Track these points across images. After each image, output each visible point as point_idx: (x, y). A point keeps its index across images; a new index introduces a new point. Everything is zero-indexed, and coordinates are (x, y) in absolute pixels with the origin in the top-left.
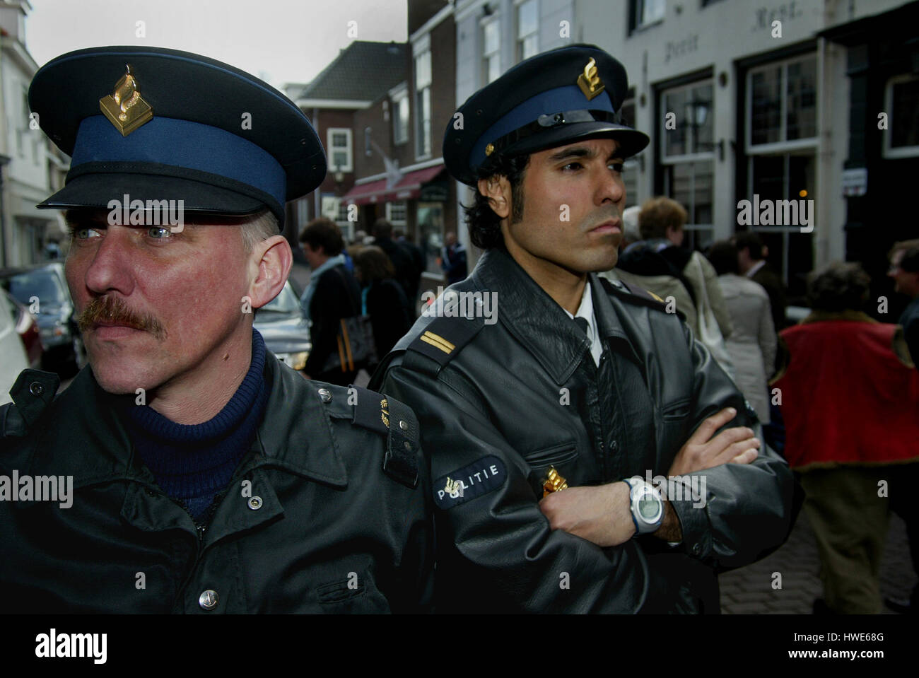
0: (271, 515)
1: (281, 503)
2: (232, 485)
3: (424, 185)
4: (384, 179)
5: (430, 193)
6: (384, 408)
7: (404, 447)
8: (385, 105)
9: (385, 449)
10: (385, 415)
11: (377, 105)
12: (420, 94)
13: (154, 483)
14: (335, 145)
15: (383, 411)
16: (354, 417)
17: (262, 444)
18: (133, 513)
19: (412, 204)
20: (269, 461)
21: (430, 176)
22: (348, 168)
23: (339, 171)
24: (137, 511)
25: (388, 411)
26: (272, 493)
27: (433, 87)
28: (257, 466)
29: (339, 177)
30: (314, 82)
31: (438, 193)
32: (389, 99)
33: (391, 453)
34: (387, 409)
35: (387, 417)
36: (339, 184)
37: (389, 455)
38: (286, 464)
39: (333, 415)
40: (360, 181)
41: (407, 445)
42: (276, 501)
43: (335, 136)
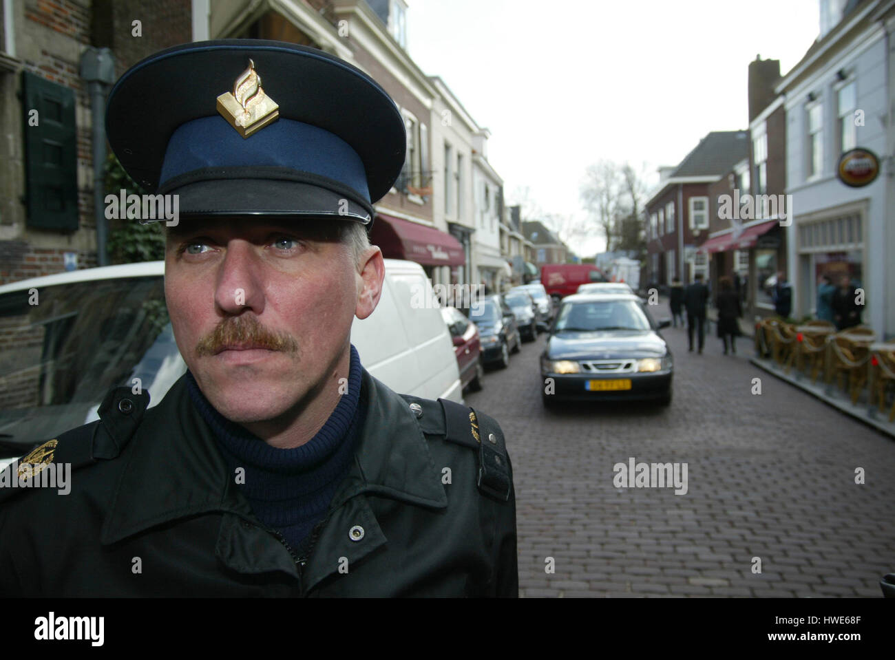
0: (375, 545)
1: (383, 531)
2: (331, 515)
3: (760, 237)
4: (729, 234)
5: (764, 242)
6: (473, 422)
7: (495, 462)
8: (731, 178)
9: (478, 465)
10: (475, 429)
11: (725, 179)
12: (758, 167)
13: (250, 514)
14: (696, 209)
15: (472, 424)
16: (446, 432)
17: (361, 469)
18: (228, 553)
19: (752, 252)
20: (369, 487)
21: (765, 229)
22: (704, 226)
23: (696, 228)
24: (233, 550)
25: (477, 424)
26: (374, 521)
27: (768, 162)
28: (358, 492)
29: (696, 233)
30: (680, 164)
31: (771, 242)
32: (734, 173)
33: (485, 469)
34: (476, 422)
35: (477, 430)
36: (697, 238)
37: (483, 471)
38: (386, 489)
39: (426, 431)
40: (712, 235)
41: (497, 460)
42: (378, 530)
43: (696, 203)
